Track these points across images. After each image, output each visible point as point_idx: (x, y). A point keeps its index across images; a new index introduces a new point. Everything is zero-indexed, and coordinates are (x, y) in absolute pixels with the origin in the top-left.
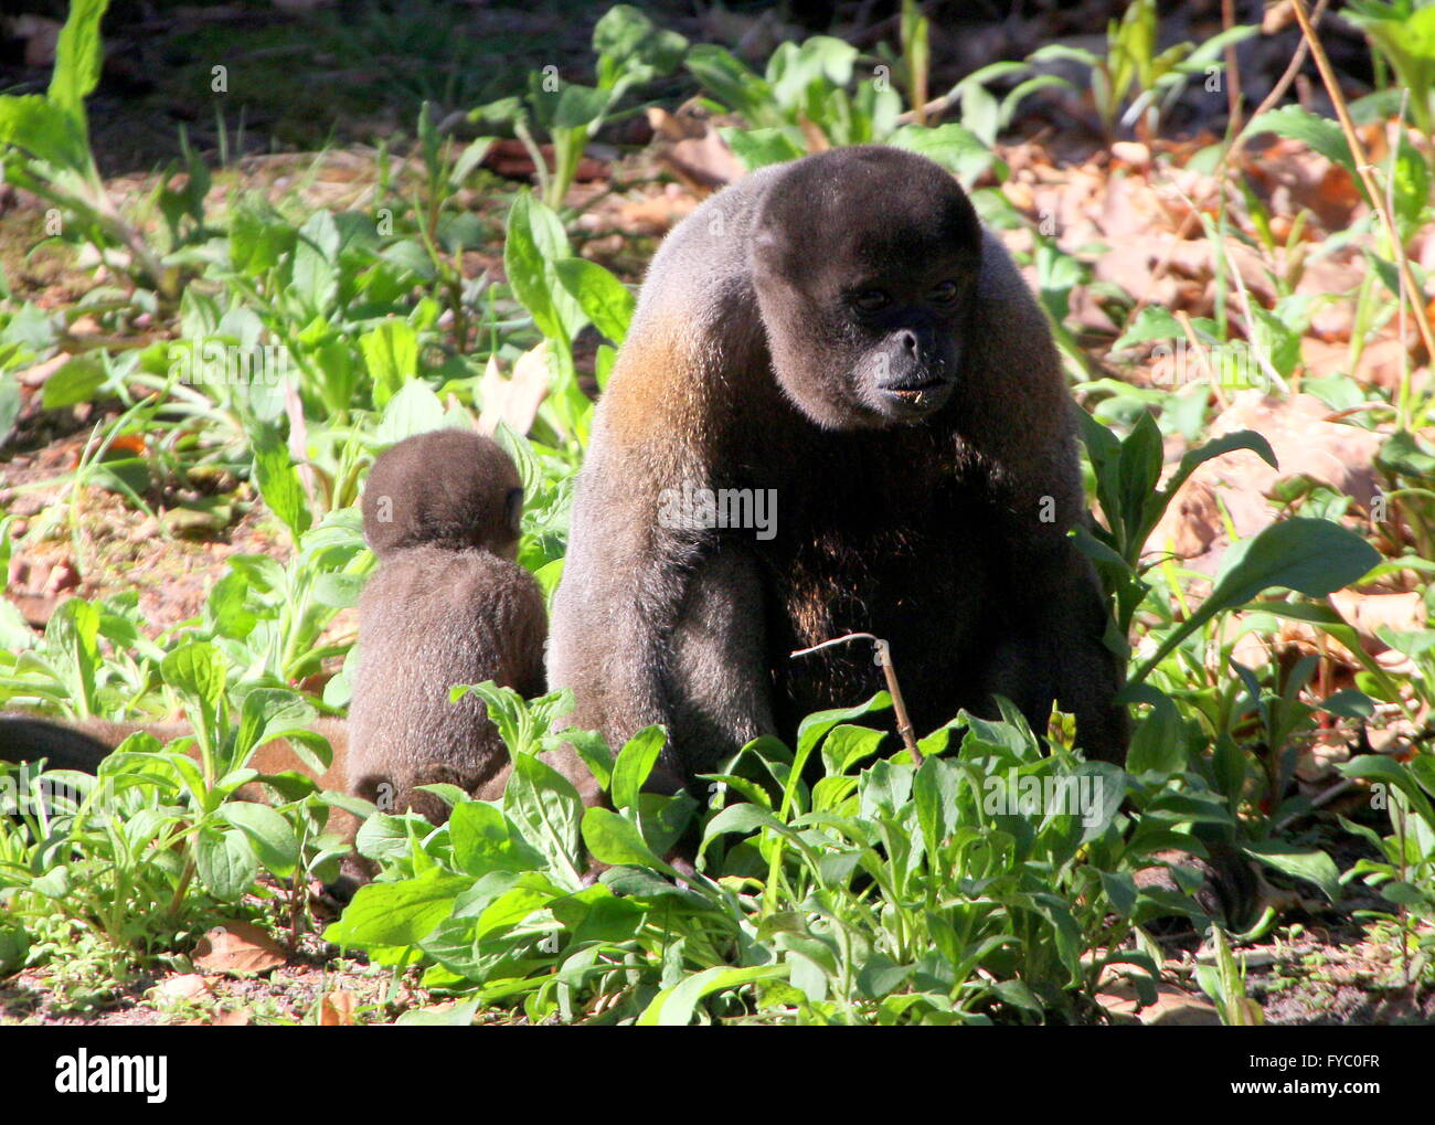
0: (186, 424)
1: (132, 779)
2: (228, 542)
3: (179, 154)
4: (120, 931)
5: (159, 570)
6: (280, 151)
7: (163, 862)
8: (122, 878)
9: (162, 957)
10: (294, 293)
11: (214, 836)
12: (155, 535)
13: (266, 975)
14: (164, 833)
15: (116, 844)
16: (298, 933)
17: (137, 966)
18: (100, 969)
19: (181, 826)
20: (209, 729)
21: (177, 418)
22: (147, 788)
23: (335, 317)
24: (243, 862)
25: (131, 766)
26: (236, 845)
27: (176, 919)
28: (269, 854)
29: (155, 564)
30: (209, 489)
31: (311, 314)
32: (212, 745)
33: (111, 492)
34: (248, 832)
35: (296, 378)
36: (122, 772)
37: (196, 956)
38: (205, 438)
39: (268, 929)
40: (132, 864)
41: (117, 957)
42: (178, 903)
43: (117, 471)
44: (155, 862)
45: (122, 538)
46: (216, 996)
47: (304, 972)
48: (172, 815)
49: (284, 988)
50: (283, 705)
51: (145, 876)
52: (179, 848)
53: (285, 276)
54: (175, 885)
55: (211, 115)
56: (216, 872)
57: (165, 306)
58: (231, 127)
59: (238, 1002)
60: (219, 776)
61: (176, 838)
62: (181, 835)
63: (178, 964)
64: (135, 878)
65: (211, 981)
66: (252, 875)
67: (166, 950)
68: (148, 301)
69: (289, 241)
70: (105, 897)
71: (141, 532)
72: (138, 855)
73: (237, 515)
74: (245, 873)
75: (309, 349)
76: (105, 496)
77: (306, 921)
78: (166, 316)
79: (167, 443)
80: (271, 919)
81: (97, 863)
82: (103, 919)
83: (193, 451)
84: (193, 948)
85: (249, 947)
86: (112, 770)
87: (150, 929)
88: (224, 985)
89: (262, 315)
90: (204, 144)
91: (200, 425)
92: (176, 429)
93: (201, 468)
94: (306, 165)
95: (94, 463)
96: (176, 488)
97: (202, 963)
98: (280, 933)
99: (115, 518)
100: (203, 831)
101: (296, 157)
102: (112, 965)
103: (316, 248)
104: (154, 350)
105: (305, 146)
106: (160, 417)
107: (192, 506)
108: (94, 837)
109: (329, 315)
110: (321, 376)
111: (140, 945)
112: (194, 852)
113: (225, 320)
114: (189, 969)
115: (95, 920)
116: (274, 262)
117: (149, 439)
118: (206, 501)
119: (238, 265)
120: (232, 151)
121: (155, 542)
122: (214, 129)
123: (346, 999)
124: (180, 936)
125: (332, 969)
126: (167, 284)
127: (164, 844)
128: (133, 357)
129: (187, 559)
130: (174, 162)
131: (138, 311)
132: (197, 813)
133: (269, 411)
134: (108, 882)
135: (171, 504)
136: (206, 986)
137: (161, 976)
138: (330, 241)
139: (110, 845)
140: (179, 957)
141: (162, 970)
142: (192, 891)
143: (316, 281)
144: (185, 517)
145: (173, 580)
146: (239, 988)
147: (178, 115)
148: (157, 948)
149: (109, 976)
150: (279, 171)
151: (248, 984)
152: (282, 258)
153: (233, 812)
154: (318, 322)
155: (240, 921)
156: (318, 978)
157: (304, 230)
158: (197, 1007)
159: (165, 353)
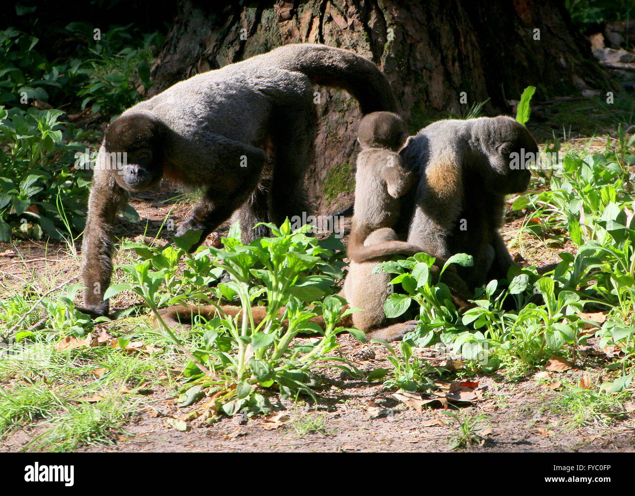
0: (552, 215)
1: (528, 316)
2: (563, 248)
3: (552, 138)
4: (525, 359)
5: (543, 256)
6: (581, 137)
7: (537, 340)
8: (525, 344)
9: (537, 366)
10: (582, 178)
11: (551, 333)
12: (542, 246)
13: (566, 371)
14: (537, 331)
15: (524, 335)
16: (575, 360)
17: (530, 369)
18: (520, 370)
19: (542, 329)
20: (549, 302)
21: (550, 213)
22: (533, 318)
23: (593, 185)
24: (559, 340)
25: (528, 312)
26: (557, 335)
27: (541, 356)
28: (566, 337)
29: (542, 254)
30: (558, 233)
31: (586, 183)
32: (550, 307)
33: (530, 234)
34: (560, 331)
35: (582, 201)
36: (525, 314)
37: (546, 366)
38: (558, 218)
39: (567, 358)
40: (528, 340)
41: (525, 366)
42: (541, 351)
43: (531, 228)
44: (535, 339)
45: (533, 247)
46: (552, 378)
47: (577, 371)
48: (539, 326)
49: (571, 375)
50: (570, 295)
51: (532, 344)
52: (542, 336)
53: (580, 173)
54: (541, 346)
55: (562, 128)
56: (552, 343)
57: (547, 181)
58: (567, 131)
59: (558, 379)
60: (553, 315)
61: (540, 333)
62: (542, 332)
63: (541, 368)
64: (529, 344)
65: (551, 373)
66: (562, 344)
67: (538, 364)
68: (543, 180)
69: (580, 163)
70: (521, 349)
71: (539, 245)
72: (530, 338)
73: (566, 240)
74: (560, 343)
75: (586, 193)
76: (529, 235)
77: (578, 356)
78: (548, 184)
79: (546, 220)
80: (568, 355)
81: (519, 340)
82: (521, 356)
83: (554, 222)
84: (546, 364)
85: (561, 364)
86: (522, 313)
87: (533, 358)
88: (554, 374)
89: (572, 184)
90: (560, 135)
91: (556, 214)
92: (549, 216)
93: (556, 227)
94: (588, 141)
95: (525, 226)
96: (549, 233)
97: (548, 368)
98: (570, 360)
99: (531, 242)
100: (548, 332)
101: (586, 139)
102: (523, 368)
103: (588, 165)
104: (542, 194)
105: (589, 136)
106: (544, 213)
107: (553, 238)
108: (517, 333)
109: (592, 184)
110: (589, 201)
111: (531, 363)
112: (545, 337)
113: (563, 185)
114: (544, 370)
115: (518, 356)
116: (576, 169)
117: (541, 219)
118: (557, 237)
119: (566, 170)
120: (567, 137)
121: (543, 248)
122: (563, 131)
123: (588, 379)
124: (542, 360)
125: (585, 370)
126: (548, 175)
127: (537, 334)
128: (537, 196)
129: (551, 253)
130: (550, 140)
131: (540, 182)
132: (546, 327)
133: (575, 211)
134: (522, 345)
135: (547, 237)
136: (549, 375)
137: (536, 372)
138: (592, 163)
139: (522, 335)
140: (542, 366)
141: (537, 370)
142: (545, 348)
143: (588, 174)
144: (551, 241)
145: (547, 259)
146: (558, 375)
147: (554, 127)
148: (536, 364)
149: (522, 372)
150: (581, 142)
151: (561, 374)
152: (579, 168)
153: (557, 326)
154: (589, 186)
155: (559, 356)
156: (580, 372)
157: (584, 160)
158: (546, 380)
159: (546, 195)
